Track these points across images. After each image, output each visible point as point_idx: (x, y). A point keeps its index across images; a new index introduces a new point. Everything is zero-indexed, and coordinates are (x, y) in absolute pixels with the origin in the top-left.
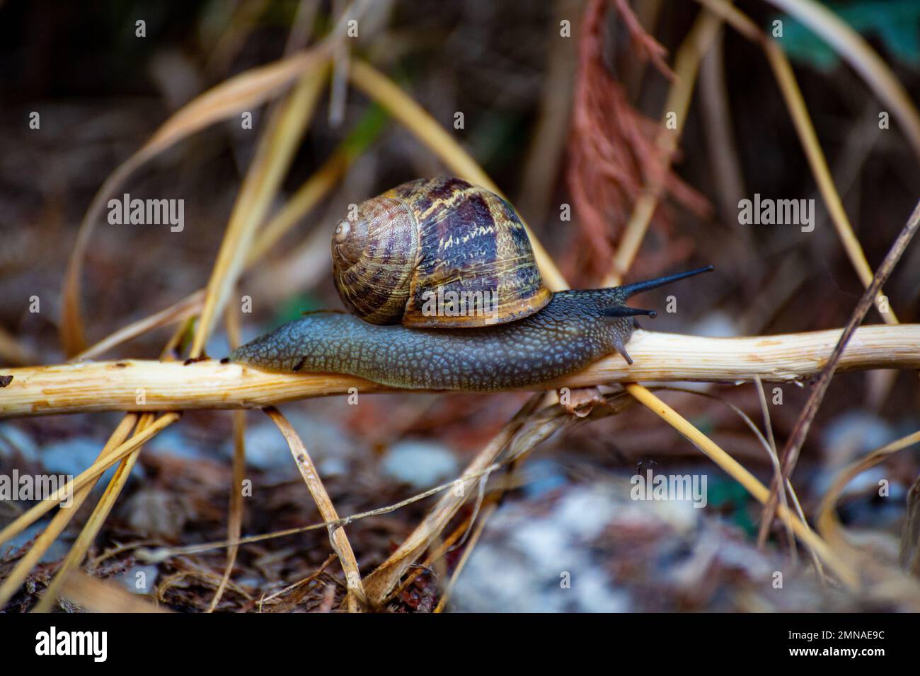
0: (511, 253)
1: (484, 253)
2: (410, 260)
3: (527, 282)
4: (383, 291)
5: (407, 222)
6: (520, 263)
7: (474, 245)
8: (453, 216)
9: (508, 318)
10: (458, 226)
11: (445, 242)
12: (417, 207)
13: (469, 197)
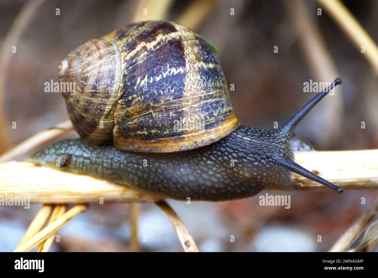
0: (198, 90)
1: (173, 91)
2: (113, 94)
3: (211, 115)
4: (92, 120)
5: (113, 62)
6: (206, 99)
7: (164, 84)
8: (151, 58)
9: (192, 146)
10: (154, 67)
11: (141, 80)
12: (125, 49)
13: (169, 41)
